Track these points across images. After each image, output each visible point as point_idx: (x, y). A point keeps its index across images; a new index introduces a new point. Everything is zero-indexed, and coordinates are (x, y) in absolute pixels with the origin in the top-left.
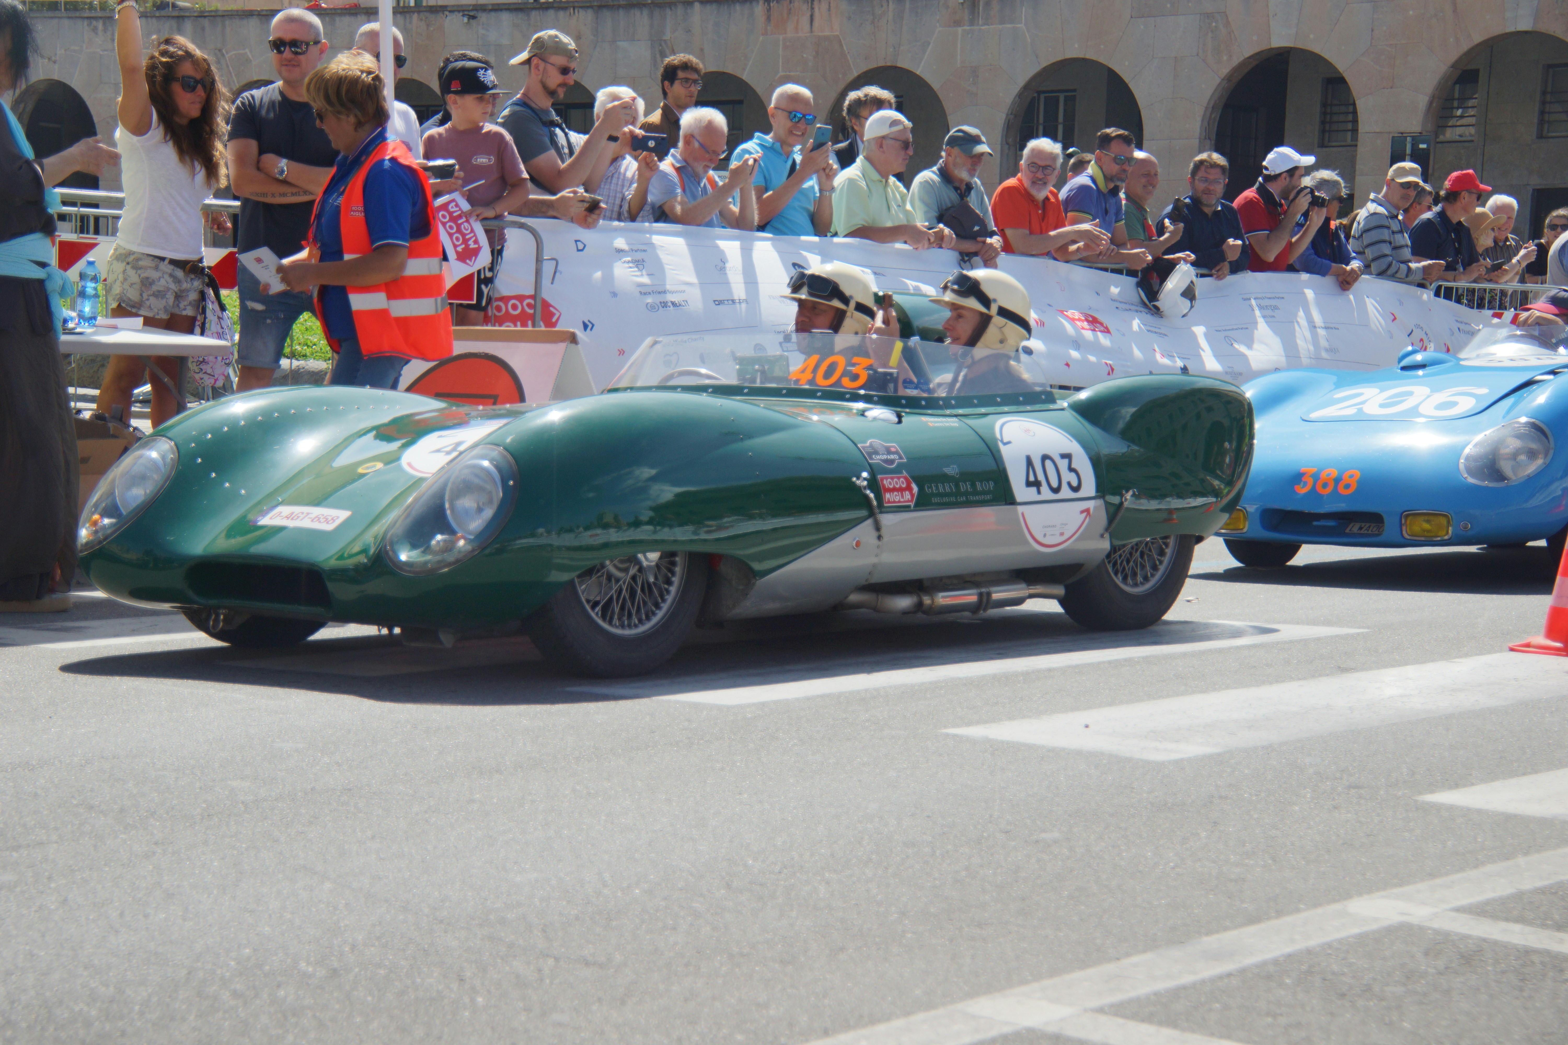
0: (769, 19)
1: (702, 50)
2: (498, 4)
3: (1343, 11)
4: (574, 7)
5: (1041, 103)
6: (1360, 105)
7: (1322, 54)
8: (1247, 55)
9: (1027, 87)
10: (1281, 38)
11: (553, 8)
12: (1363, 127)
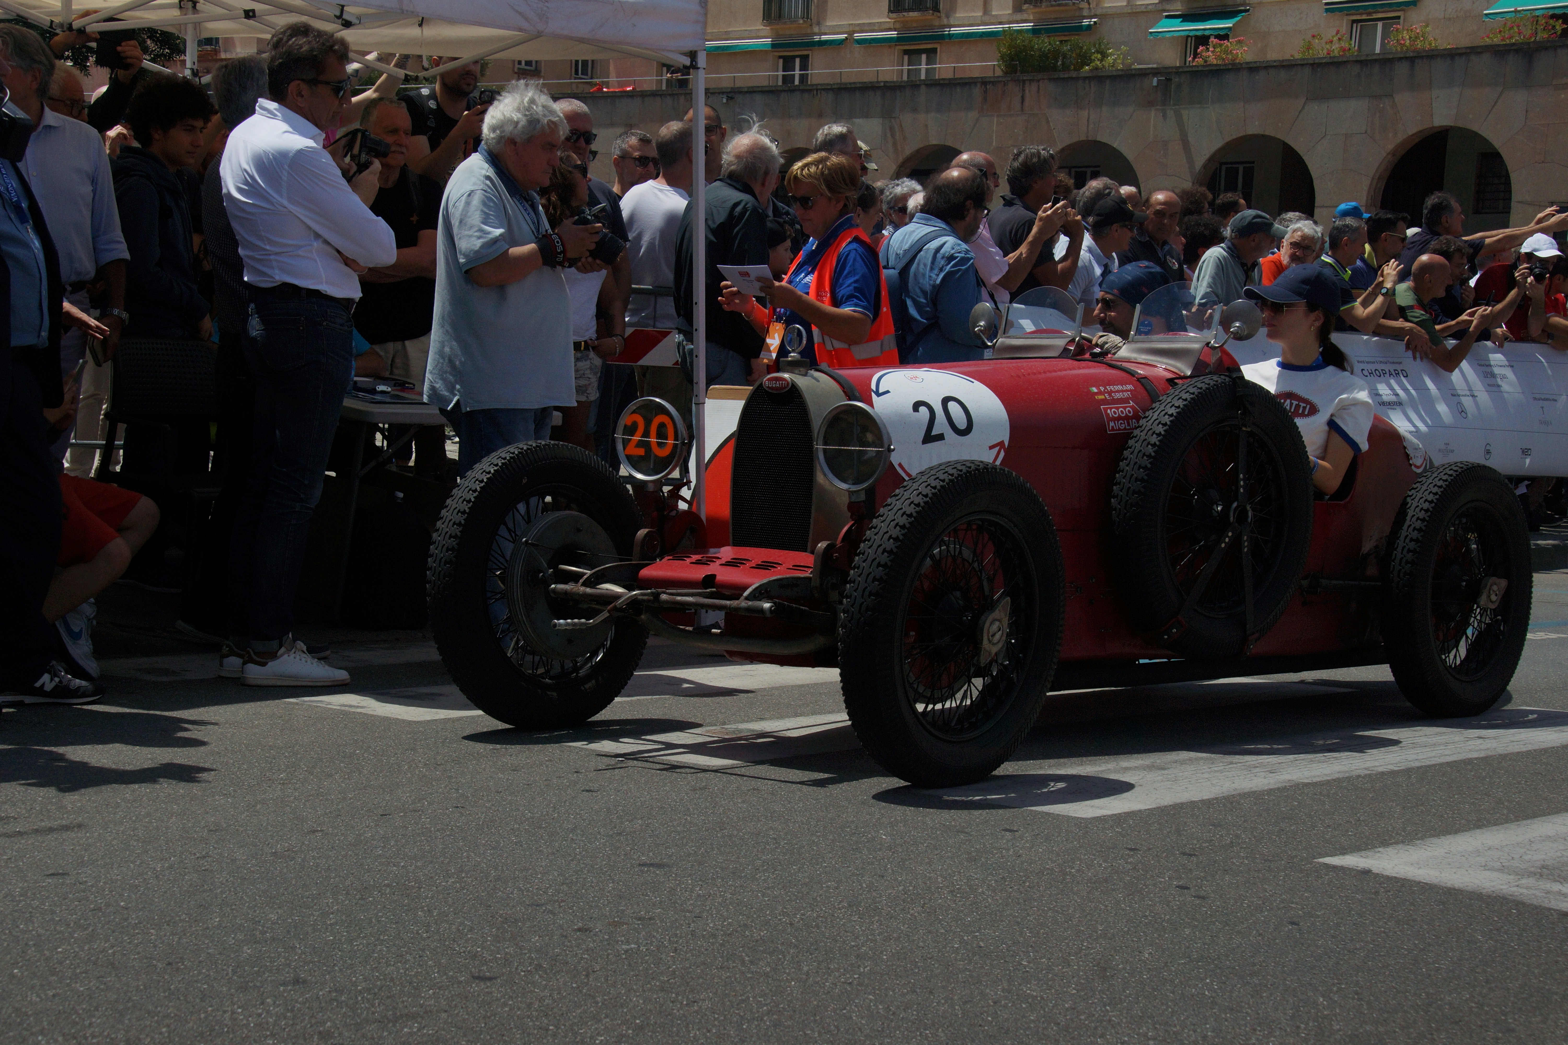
0: (985, 99)
1: (926, 126)
2: (753, 87)
3: (1501, 94)
4: (817, 90)
5: (1223, 173)
6: (1513, 177)
7: (1480, 132)
8: (1410, 134)
9: (1211, 159)
10: (1442, 119)
11: (799, 90)
12: (1516, 196)
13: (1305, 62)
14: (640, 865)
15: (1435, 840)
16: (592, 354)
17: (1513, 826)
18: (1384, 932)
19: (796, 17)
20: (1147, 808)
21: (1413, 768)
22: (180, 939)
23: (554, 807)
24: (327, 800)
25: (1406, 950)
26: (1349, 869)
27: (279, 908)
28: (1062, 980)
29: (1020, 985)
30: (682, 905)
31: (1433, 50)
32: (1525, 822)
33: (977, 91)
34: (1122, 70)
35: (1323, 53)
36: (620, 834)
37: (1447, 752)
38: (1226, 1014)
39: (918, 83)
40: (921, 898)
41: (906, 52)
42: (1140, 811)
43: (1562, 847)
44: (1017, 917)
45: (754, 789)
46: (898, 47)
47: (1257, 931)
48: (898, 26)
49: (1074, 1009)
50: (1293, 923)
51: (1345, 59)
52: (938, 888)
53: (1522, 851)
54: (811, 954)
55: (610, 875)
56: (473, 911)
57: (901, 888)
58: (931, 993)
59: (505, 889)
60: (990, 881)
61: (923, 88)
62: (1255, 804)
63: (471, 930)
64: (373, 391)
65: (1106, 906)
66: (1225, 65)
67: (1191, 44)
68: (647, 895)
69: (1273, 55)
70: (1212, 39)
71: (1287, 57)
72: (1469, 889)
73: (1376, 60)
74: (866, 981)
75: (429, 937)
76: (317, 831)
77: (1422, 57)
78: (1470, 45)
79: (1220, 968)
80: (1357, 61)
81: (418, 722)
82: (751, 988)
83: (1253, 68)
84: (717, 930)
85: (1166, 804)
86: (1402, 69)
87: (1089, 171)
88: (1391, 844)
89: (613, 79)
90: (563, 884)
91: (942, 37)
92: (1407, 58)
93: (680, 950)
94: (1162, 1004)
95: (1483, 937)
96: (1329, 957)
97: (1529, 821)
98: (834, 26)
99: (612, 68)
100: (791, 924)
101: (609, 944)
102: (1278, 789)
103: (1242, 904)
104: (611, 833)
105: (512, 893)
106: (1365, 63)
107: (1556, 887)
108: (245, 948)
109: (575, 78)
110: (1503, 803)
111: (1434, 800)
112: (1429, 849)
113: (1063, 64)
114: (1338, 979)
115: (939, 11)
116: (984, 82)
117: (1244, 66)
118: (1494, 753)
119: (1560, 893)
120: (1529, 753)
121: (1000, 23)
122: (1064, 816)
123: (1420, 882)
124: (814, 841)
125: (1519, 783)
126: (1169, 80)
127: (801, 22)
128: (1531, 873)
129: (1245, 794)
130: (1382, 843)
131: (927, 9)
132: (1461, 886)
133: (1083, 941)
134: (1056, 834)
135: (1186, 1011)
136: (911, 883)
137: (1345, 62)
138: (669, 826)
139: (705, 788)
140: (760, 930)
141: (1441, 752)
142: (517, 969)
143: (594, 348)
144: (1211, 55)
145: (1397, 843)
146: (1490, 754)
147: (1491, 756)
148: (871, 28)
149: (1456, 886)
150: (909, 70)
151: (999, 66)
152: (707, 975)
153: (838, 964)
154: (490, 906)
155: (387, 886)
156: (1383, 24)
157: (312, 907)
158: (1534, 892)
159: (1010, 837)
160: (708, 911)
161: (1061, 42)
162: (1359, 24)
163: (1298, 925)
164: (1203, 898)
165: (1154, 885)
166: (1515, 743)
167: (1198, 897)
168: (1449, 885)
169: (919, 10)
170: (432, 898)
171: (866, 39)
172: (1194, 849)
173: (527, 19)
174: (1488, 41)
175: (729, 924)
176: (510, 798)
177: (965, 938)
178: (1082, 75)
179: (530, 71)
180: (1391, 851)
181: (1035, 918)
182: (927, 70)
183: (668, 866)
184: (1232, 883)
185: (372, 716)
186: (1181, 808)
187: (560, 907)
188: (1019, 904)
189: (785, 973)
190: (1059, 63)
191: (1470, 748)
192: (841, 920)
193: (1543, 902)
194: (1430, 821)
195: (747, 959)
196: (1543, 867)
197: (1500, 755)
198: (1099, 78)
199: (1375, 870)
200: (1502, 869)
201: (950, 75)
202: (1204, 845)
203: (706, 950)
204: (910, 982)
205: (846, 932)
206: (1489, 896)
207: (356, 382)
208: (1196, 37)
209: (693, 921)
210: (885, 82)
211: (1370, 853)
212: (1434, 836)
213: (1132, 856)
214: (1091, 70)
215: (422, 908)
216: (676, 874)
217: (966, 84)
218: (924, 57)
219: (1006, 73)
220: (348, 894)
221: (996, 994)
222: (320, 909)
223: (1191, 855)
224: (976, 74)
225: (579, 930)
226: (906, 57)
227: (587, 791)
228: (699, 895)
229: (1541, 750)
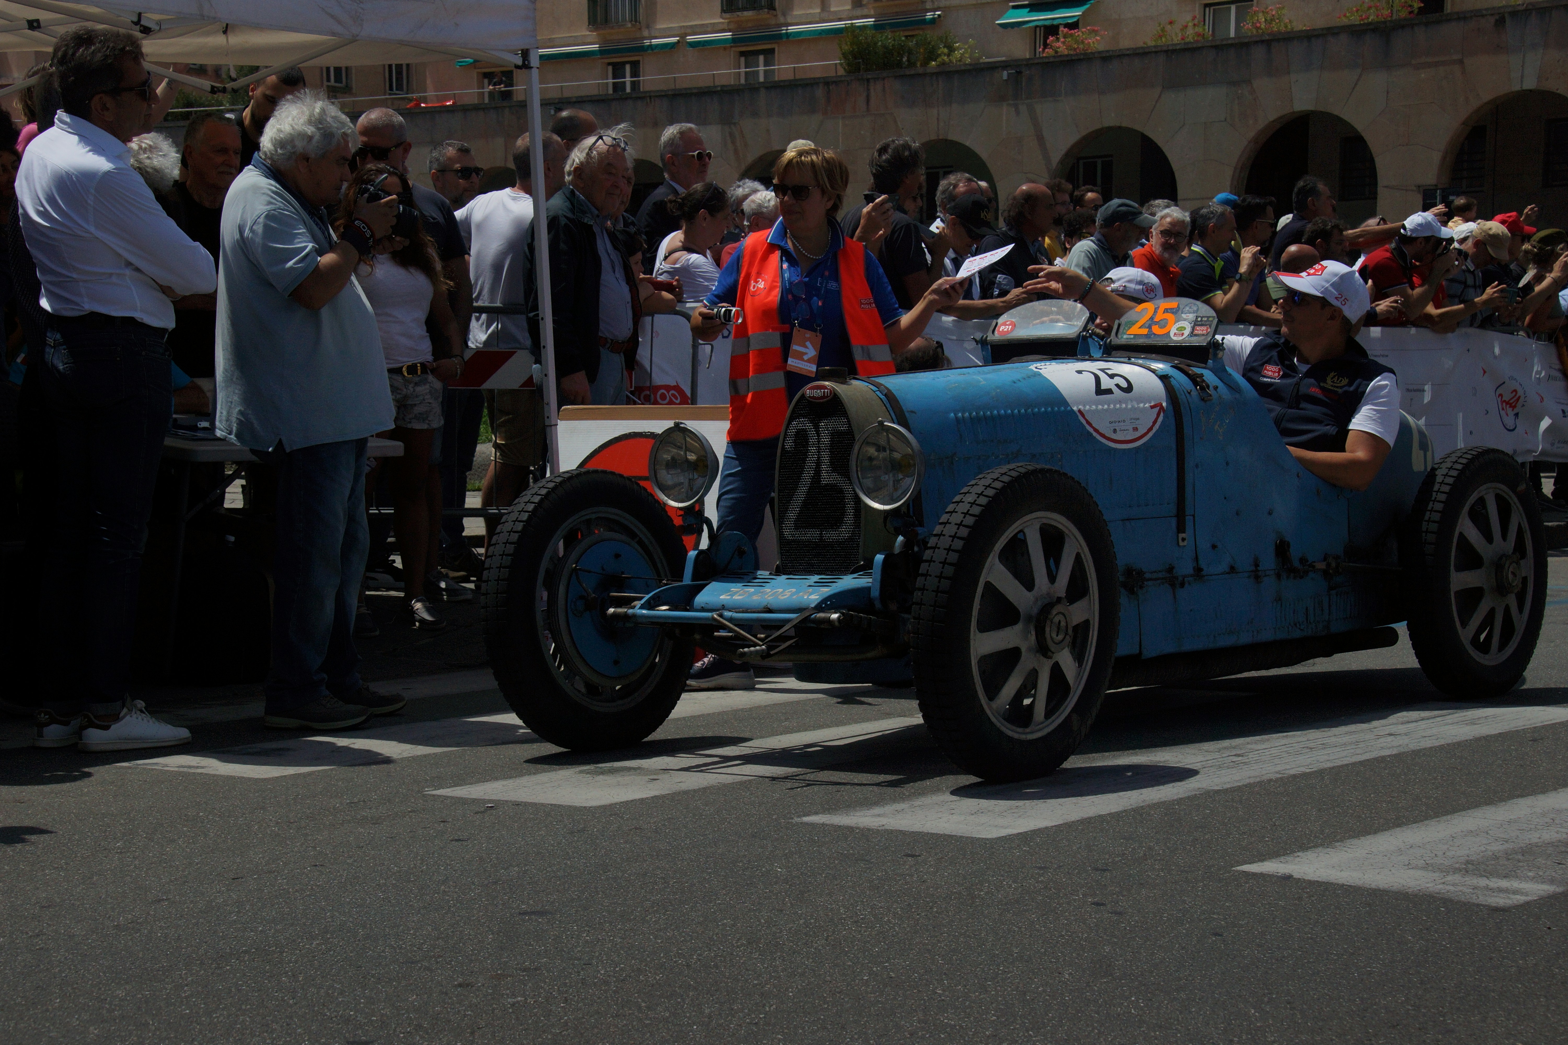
0: (828, 101)
1: (768, 131)
2: (581, 97)
3: (1360, 76)
4: (650, 97)
5: (1081, 170)
6: (1378, 161)
7: (1342, 116)
8: (1271, 119)
9: (1067, 154)
10: (1303, 102)
11: (631, 98)
12: (1382, 182)
13: (1159, 49)
14: (520, 914)
15: (1355, 841)
16: (431, 378)
17: (1433, 822)
18: (1311, 938)
19: (624, 20)
20: (1053, 824)
21: (1326, 769)
22: (16, 1024)
23: (422, 859)
24: (171, 866)
25: (1335, 955)
26: (1269, 875)
27: (127, 983)
28: (981, 1007)
29: (937, 1014)
30: (569, 953)
31: (1289, 32)
32: (1445, 818)
33: (820, 92)
34: (970, 65)
35: (1177, 39)
36: (495, 883)
37: (1358, 751)
38: (1155, 1032)
39: (757, 86)
40: (824, 931)
41: (742, 54)
42: (1047, 828)
43: (1484, 842)
44: (927, 944)
45: (636, 828)
46: (733, 49)
47: (1180, 944)
48: (732, 26)
49: (995, 1036)
50: (1216, 934)
51: (1200, 45)
52: (841, 919)
53: (1446, 847)
54: (712, 996)
55: (488, 926)
56: (342, 973)
57: (802, 922)
58: (843, 1028)
59: (376, 947)
60: (895, 909)
61: (763, 92)
62: (1166, 814)
63: (342, 993)
64: (195, 428)
65: (1020, 928)
66: (1077, 55)
67: (1040, 34)
68: (530, 945)
69: (1126, 43)
70: (1061, 28)
71: (1141, 44)
72: (1394, 888)
73: (1232, 45)
74: (773, 1020)
75: (296, 1004)
76: (163, 900)
77: (1278, 40)
78: (1326, 26)
79: (1144, 985)
80: (1212, 47)
81: (265, 779)
82: (651, 1035)
83: (1106, 58)
84: (609, 976)
85: (1073, 819)
86: (1258, 53)
87: (941, 171)
88: (1310, 848)
89: (430, 93)
90: (438, 939)
91: (778, 38)
92: (1262, 41)
93: (571, 999)
94: (1088, 1025)
95: (1414, 937)
96: (1257, 967)
97: (1449, 817)
98: (664, 29)
99: (429, 81)
100: (688, 966)
101: (493, 999)
102: (1188, 798)
103: (1161, 917)
104: (486, 882)
105: (383, 951)
106: (1220, 47)
107: (1483, 882)
108: (92, 1028)
109: (390, 94)
110: (1421, 800)
111: (1350, 801)
112: (1349, 850)
113: (908, 61)
114: (1268, 989)
115: (775, 10)
116: (827, 83)
117: (1096, 55)
118: (1406, 750)
119: (1487, 888)
120: (1441, 747)
121: (840, 20)
122: (967, 838)
123: (1343, 885)
124: (705, 878)
125: (1435, 779)
126: (1019, 73)
127: (629, 25)
128: (1456, 869)
129: (1154, 804)
130: (1301, 847)
131: (761, 8)
132: (1386, 886)
133: (998, 965)
134: (961, 857)
135: (1113, 1031)
136: (812, 916)
137: (1199, 48)
138: (548, 872)
139: (583, 830)
140: (655, 974)
141: (1352, 751)
142: (395, 1030)
143: (433, 371)
144: (1060, 46)
145: (1316, 846)
146: (1403, 750)
147: (1404, 753)
148: (704, 29)
149: (1381, 887)
150: (746, 73)
151: (841, 64)
152: (602, 1024)
153: (741, 1004)
154: (361, 967)
155: (246, 952)
156: (1237, 8)
157: (164, 980)
158: (1461, 888)
159: (913, 863)
160: (598, 957)
161: (906, 37)
162: (1212, 8)
163: (1221, 935)
164: (1120, 914)
165: (1069, 903)
166: (1427, 739)
167: (1116, 913)
168: (1373, 886)
169: (754, 9)
170: (296, 962)
171: (699, 42)
172: (1107, 864)
173: (339, 22)
174: (1345, 21)
175: (621, 969)
176: (373, 852)
177: (875, 969)
178: (928, 71)
179: (340, 88)
180: (1310, 855)
181: (946, 945)
182: (766, 72)
183: (551, 913)
184: (1149, 897)
185: (214, 776)
186: (1089, 822)
187: (437, 963)
188: (927, 930)
189: (686, 1017)
190: (905, 59)
191: (1382, 745)
192: (741, 958)
193: (1471, 898)
194: (1348, 822)
195: (643, 1004)
196: (1468, 862)
197: (1413, 751)
198: (947, 73)
199: (1296, 875)
200: (1426, 867)
201: (790, 76)
202: (1117, 859)
203: (599, 998)
204: (819, 1019)
205: (747, 970)
206: (1416, 896)
207: (175, 420)
208: (1045, 27)
209: (582, 969)
210: (722, 86)
211: (1289, 858)
212: (1353, 837)
213: (1042, 875)
214: (938, 66)
215: (286, 973)
216: (560, 921)
217: (807, 85)
218: (761, 58)
219: (849, 72)
220: (202, 963)
221: (912, 1025)
222: (173, 981)
223: (1104, 870)
224: (818, 75)
225: (460, 985)
226: (743, 59)
227: (457, 840)
228: (587, 941)
229: (1454, 744)
